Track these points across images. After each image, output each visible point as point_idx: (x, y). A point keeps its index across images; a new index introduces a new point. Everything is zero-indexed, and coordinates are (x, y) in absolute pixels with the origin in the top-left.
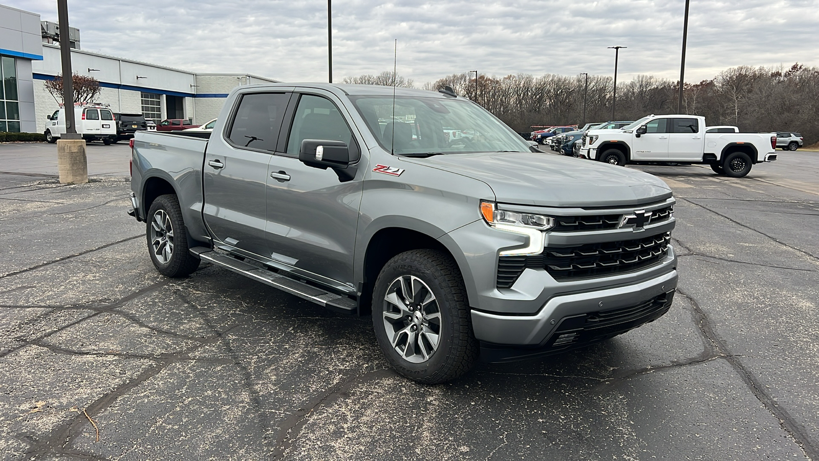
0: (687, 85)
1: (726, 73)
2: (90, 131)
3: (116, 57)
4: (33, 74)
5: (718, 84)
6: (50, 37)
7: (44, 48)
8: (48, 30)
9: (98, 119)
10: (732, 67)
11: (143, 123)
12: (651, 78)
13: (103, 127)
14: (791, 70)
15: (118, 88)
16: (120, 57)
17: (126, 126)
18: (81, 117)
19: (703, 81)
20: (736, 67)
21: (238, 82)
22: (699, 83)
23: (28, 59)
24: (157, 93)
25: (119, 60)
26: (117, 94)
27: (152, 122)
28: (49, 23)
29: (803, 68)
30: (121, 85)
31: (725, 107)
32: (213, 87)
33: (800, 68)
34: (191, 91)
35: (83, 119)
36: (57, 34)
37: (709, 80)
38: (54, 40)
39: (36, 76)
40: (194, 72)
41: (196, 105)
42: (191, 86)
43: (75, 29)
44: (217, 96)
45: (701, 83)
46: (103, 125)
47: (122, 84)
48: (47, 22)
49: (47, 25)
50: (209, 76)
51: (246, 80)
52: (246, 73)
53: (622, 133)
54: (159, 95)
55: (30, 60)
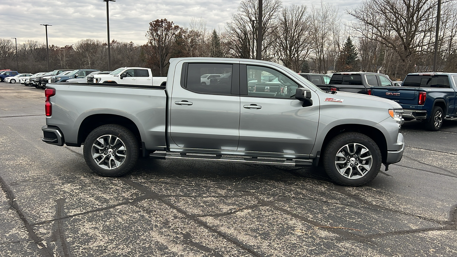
0: (57, 47)
1: (81, 42)
5: (75, 48)
10: (83, 39)
12: (36, 42)
14: (112, 43)
19: (67, 46)
20: (85, 39)
22: (64, 47)
29: (117, 42)
31: (83, 61)
33: (116, 42)
37: (70, 45)
45: (65, 47)
53: (113, 77)
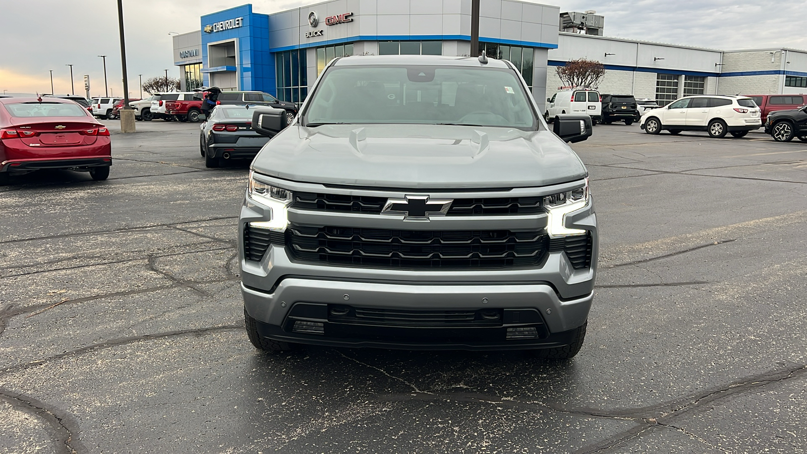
2: (576, 112)
3: (634, 40)
4: (548, 61)
6: (575, 27)
7: (560, 37)
8: (574, 20)
9: (585, 101)
11: (633, 104)
13: (589, 108)
15: (634, 71)
16: (638, 40)
17: (615, 107)
18: (570, 99)
21: (771, 57)
23: (545, 48)
24: (676, 74)
25: (638, 43)
26: (632, 76)
27: (655, 103)
28: (576, 13)
30: (636, 67)
32: (741, 64)
34: (716, 70)
35: (572, 101)
36: (582, 23)
38: (580, 28)
39: (551, 63)
40: (721, 50)
41: (720, 84)
42: (716, 65)
43: (600, 16)
44: (744, 74)
46: (589, 107)
47: (638, 66)
48: (574, 13)
49: (574, 15)
50: (738, 53)
51: (781, 54)
52: (782, 47)
54: (678, 76)
55: (548, 49)
